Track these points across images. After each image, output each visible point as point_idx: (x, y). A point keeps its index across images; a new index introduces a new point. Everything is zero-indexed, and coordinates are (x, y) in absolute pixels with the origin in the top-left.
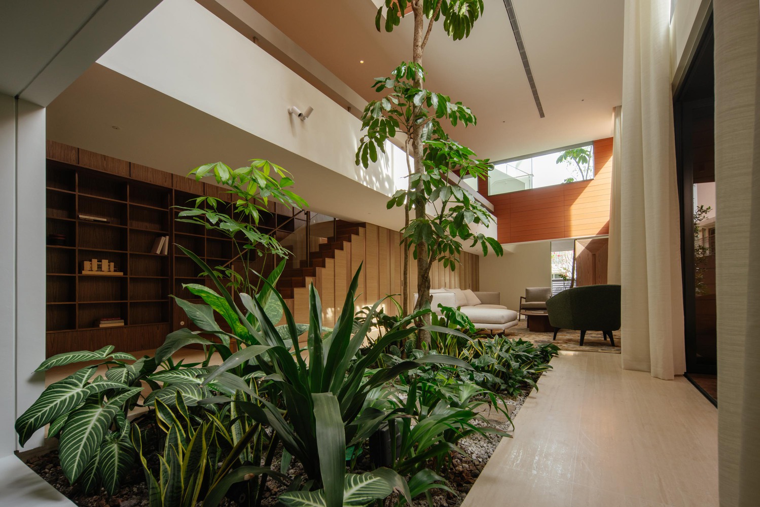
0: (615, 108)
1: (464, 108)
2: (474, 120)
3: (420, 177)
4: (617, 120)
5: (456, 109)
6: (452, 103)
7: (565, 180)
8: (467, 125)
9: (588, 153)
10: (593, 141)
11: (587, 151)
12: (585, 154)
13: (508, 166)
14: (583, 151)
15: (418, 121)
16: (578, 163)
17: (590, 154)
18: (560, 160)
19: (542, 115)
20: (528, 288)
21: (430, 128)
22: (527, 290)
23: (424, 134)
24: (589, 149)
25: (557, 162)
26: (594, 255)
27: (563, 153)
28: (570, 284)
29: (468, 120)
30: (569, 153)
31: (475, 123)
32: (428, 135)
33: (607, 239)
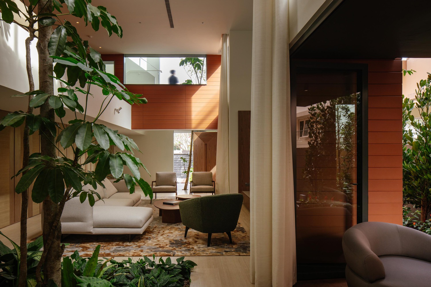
0: (223, 35)
1: (109, 15)
2: (120, 32)
3: (47, 100)
4: (224, 45)
5: (99, 14)
6: (93, 5)
7: (186, 81)
8: (111, 34)
9: (202, 62)
10: (206, 55)
11: (201, 61)
12: (200, 63)
13: (141, 59)
14: (199, 61)
15: (44, 21)
16: (195, 68)
17: (203, 63)
18: (182, 63)
19: (172, 26)
20: (158, 173)
21: (62, 36)
22: (157, 174)
23: (53, 42)
24: (204, 60)
25: (180, 65)
26: (206, 145)
27: (184, 58)
28: (188, 165)
29: (113, 29)
30: (189, 59)
31: (121, 36)
32: (59, 45)
33: (216, 133)
